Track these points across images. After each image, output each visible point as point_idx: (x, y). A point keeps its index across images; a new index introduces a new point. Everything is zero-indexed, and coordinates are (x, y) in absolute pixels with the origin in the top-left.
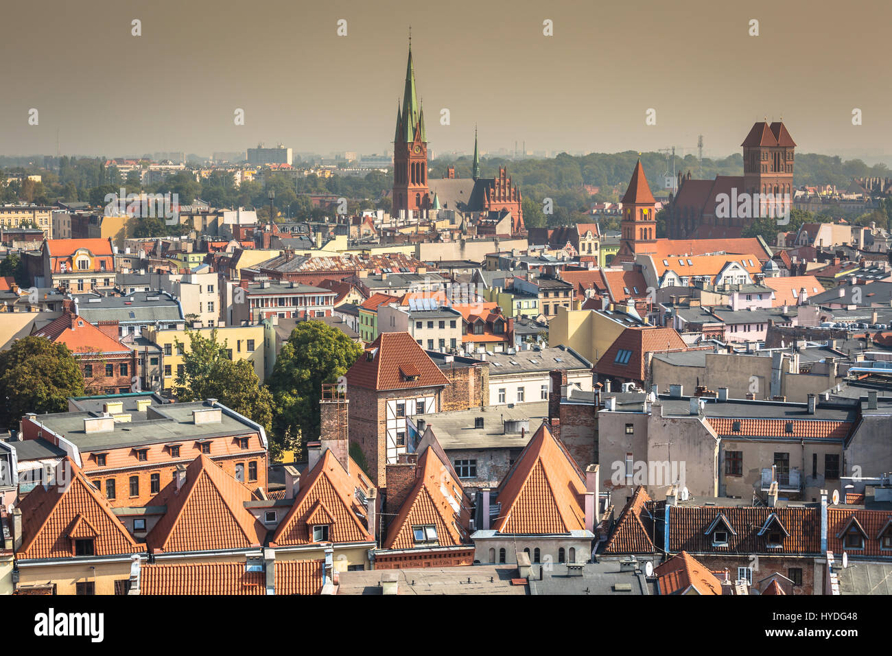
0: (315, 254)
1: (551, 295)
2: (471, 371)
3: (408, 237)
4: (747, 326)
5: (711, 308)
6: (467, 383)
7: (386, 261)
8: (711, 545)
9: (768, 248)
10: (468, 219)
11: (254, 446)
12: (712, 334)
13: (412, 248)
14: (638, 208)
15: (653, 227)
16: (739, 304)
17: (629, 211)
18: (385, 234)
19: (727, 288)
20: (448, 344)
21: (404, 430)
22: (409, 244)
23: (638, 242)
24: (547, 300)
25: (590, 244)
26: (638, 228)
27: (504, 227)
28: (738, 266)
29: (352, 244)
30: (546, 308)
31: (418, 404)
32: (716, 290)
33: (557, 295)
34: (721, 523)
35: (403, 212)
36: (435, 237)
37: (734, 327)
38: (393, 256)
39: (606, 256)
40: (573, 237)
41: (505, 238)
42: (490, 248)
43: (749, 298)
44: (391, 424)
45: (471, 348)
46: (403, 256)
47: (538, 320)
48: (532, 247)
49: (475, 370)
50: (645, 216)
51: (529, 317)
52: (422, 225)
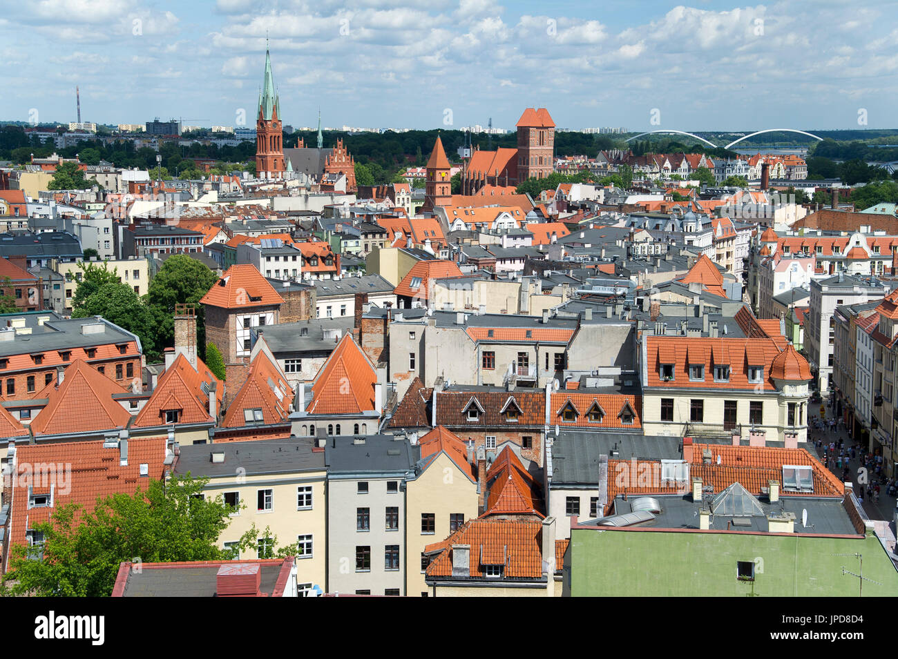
0: (191, 204)
1: (370, 236)
2: (303, 294)
3: (265, 192)
4: (512, 259)
5: (486, 247)
6: (300, 302)
7: (246, 211)
8: (466, 420)
9: (533, 202)
10: (313, 179)
11: (130, 352)
12: (486, 265)
13: (268, 201)
14: (438, 172)
15: (449, 186)
16: (508, 243)
17: (431, 174)
18: (248, 189)
19: (499, 231)
20: (291, 273)
21: (249, 338)
22: (266, 198)
23: (438, 197)
24: (367, 240)
25: (403, 199)
26: (437, 186)
27: (341, 185)
28: (508, 215)
29: (222, 198)
30: (366, 246)
31: (260, 318)
32: (491, 233)
33: (374, 237)
34: (474, 404)
35: (263, 174)
36: (286, 192)
37: (503, 260)
38: (252, 207)
39: (416, 208)
40: (391, 194)
41: (340, 193)
42: (327, 201)
43: (515, 237)
44: (240, 333)
45: (307, 276)
46: (260, 207)
47: (359, 255)
48: (359, 201)
49: (306, 293)
50: (443, 178)
51: (352, 253)
52: (278, 183)
